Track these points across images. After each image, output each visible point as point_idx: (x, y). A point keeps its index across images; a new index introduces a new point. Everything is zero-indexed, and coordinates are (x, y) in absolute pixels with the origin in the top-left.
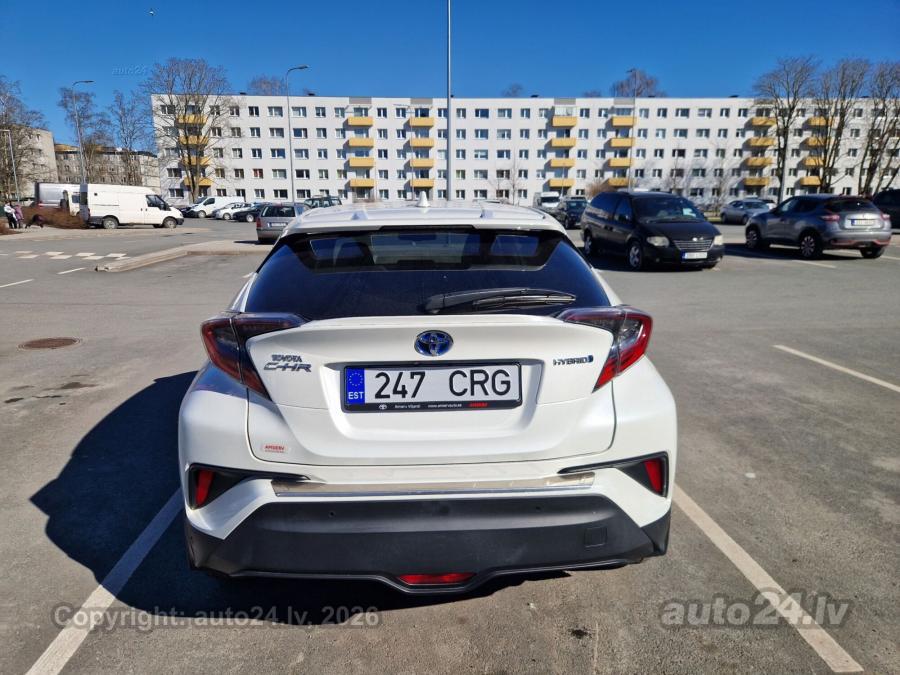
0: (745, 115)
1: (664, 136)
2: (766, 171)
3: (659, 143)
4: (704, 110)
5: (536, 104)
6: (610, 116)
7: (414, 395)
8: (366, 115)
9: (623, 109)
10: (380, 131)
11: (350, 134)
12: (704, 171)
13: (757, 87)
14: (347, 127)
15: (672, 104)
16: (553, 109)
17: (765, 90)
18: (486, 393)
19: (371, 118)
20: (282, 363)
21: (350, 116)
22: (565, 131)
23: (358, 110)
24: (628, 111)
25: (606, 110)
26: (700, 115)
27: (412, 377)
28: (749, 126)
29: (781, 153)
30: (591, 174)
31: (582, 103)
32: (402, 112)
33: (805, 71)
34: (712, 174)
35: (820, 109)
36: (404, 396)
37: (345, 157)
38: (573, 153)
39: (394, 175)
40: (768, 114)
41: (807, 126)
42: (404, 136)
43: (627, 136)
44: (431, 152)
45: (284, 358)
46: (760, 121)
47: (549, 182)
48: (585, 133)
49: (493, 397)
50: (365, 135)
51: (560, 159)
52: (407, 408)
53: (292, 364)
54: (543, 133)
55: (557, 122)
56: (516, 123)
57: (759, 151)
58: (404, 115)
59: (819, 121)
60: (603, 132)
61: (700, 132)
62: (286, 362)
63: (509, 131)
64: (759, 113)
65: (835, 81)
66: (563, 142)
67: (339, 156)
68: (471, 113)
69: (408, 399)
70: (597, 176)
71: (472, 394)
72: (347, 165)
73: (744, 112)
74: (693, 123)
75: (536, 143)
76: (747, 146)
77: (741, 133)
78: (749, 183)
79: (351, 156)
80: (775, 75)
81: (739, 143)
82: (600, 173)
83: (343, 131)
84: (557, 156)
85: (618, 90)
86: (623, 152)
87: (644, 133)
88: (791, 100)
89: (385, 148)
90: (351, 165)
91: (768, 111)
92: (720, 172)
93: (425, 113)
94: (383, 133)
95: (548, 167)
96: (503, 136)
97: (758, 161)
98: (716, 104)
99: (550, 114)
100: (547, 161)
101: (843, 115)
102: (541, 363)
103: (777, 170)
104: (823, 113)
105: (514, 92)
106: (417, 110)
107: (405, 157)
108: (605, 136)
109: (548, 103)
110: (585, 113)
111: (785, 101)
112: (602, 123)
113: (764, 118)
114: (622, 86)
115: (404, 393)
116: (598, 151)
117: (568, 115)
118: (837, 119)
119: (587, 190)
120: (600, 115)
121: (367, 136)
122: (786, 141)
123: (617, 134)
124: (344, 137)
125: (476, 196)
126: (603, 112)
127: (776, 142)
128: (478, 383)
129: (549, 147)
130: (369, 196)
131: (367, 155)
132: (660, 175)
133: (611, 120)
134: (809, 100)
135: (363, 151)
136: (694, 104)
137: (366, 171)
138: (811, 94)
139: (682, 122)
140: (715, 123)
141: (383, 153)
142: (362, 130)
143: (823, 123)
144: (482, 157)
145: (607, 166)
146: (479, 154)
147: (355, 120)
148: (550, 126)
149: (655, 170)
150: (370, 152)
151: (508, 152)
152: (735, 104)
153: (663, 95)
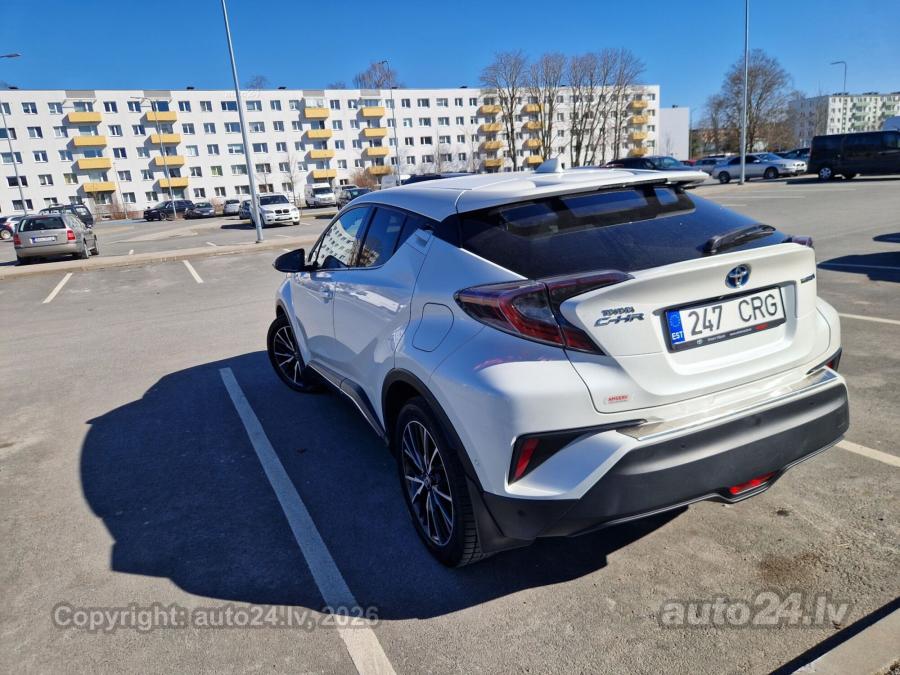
0: (475, 104)
1: (411, 125)
2: (500, 153)
3: (408, 132)
4: (441, 100)
5: (286, 96)
6: (359, 107)
7: (718, 328)
8: (91, 109)
9: (371, 100)
10: (112, 128)
11: (74, 133)
12: (450, 156)
13: (482, 79)
14: (67, 125)
15: (414, 95)
16: (303, 101)
17: (489, 81)
18: (764, 316)
19: (98, 113)
20: (614, 317)
21: (70, 111)
22: (320, 123)
23: (79, 105)
24: (375, 102)
25: (355, 101)
26: (439, 104)
27: (714, 312)
28: (480, 114)
29: (510, 136)
30: (351, 164)
31: (331, 94)
32: (135, 106)
33: (518, 64)
34: (457, 158)
35: (533, 97)
36: (711, 330)
37: (71, 158)
38: (331, 144)
39: (137, 176)
40: (493, 103)
41: (525, 112)
42: (143, 132)
43: (378, 126)
44: (178, 149)
45: (615, 312)
46: (489, 109)
47: (312, 174)
48: (338, 124)
49: (769, 318)
50: (92, 132)
51: (318, 151)
52: (716, 339)
53: (624, 315)
54: (297, 125)
55: (309, 114)
56: (268, 116)
57: (491, 135)
58: (138, 109)
59: (533, 108)
60: (355, 123)
61: (441, 119)
62: (618, 315)
63: (262, 124)
64: (487, 101)
65: (540, 73)
66: (318, 133)
67: (63, 158)
68: (216, 106)
69: (715, 332)
70: (357, 165)
71: (755, 318)
72: (76, 167)
73: (474, 101)
74: (434, 112)
75: (292, 136)
76: (481, 131)
77: (474, 120)
78: (488, 165)
79: (79, 157)
80: (495, 68)
81: (475, 128)
82: (359, 163)
83: (64, 129)
84: (315, 147)
85: (360, 82)
86: (378, 142)
87: (392, 122)
88: (511, 89)
89: (122, 146)
90: (81, 167)
91: (492, 100)
92: (463, 156)
93: (164, 107)
94: (116, 130)
95: (309, 159)
96: (257, 129)
97: (491, 145)
98: (451, 94)
99: (300, 105)
100: (306, 153)
101: (551, 102)
102: (793, 283)
103: (509, 151)
104: (535, 100)
105: (258, 84)
106: (153, 104)
107: (148, 155)
108: (358, 126)
109: (298, 95)
110: (335, 104)
111: (506, 91)
112: (353, 114)
113: (490, 106)
114: (364, 78)
115: (711, 327)
116: (354, 142)
117: (320, 106)
118: (547, 105)
119: (351, 179)
120: (350, 106)
121: (96, 133)
122: (512, 125)
123: (369, 124)
124: (67, 136)
125: (238, 193)
126: (353, 104)
127: (504, 126)
128: (757, 308)
129: (306, 139)
130: (111, 201)
131: (100, 155)
132: (413, 162)
133: (362, 110)
134: (523, 89)
135: (94, 151)
136: (432, 94)
137: (102, 173)
138: (525, 84)
139: (424, 112)
140: (452, 112)
141: (121, 153)
142: (89, 127)
143: (537, 109)
144: (237, 151)
145: (365, 156)
146: (234, 148)
147: (77, 116)
148: (303, 118)
149: (408, 157)
150: (104, 152)
151: (265, 145)
152: (467, 94)
153: (403, 87)
